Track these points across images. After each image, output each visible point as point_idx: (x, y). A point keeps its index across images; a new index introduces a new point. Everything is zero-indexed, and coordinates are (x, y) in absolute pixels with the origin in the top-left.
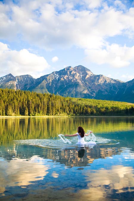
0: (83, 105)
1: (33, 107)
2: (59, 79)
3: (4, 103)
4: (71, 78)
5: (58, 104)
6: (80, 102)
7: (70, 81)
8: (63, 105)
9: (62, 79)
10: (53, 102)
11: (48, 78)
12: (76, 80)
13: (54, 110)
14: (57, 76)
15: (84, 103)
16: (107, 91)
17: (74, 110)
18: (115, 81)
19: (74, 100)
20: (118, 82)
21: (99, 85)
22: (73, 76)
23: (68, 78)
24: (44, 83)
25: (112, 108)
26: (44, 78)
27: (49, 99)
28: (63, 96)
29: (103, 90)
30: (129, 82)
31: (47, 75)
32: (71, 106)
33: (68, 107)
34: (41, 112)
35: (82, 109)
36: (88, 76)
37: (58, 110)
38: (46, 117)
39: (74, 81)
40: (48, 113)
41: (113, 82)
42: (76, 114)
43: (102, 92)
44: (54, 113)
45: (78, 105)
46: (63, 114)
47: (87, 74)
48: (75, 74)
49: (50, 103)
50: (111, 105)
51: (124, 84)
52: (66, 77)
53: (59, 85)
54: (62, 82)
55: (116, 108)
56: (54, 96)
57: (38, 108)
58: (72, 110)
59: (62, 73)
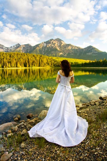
0: (59, 61)
1: (31, 63)
2: (46, 46)
3: (15, 60)
4: (53, 45)
5: (45, 61)
6: (57, 60)
7: (53, 47)
8: (48, 61)
9: (48, 46)
10: (42, 59)
11: (40, 45)
12: (56, 47)
13: (43, 64)
14: (45, 45)
15: (59, 60)
16: (73, 53)
17: (54, 64)
18: (77, 47)
19: (54, 58)
20: (79, 48)
21: (68, 50)
22: (54, 44)
23: (51, 45)
24: (38, 48)
25: (75, 63)
26: (37, 46)
27: (40, 58)
28: (48, 56)
29: (71, 53)
30: (85, 48)
31: (39, 44)
32: (52, 62)
33: (51, 63)
34: (36, 65)
35: (58, 64)
36: (62, 45)
37: (45, 64)
38: (38, 68)
39: (54, 47)
40: (39, 66)
41: (76, 48)
42: (55, 66)
43: (70, 54)
44: (43, 66)
45: (56, 61)
46: (48, 66)
47: (62, 43)
48: (55, 43)
49: (41, 60)
50: (74, 61)
51: (82, 49)
52: (50, 45)
53: (46, 49)
54: (48, 48)
55: (77, 63)
56: (43, 56)
57: (34, 63)
58: (53, 64)
59: (48, 43)
